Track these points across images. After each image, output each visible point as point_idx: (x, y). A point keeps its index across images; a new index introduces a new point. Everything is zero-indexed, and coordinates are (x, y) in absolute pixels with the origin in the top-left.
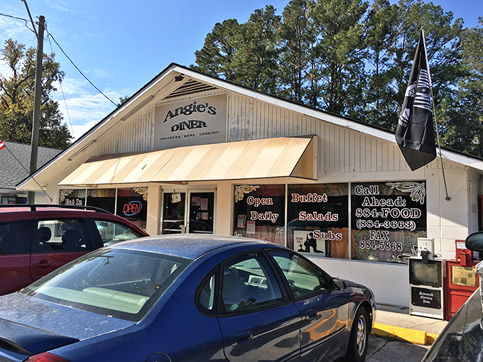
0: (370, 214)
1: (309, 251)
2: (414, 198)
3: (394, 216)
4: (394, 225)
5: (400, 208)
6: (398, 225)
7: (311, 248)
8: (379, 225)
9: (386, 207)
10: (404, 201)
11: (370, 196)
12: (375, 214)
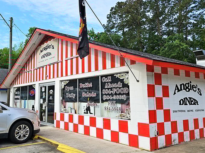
0: (108, 92)
1: (88, 113)
2: (126, 82)
3: (118, 93)
4: (117, 98)
5: (120, 88)
6: (119, 98)
7: (88, 111)
8: (112, 98)
9: (114, 88)
10: (121, 84)
11: (108, 82)
12: (110, 92)
